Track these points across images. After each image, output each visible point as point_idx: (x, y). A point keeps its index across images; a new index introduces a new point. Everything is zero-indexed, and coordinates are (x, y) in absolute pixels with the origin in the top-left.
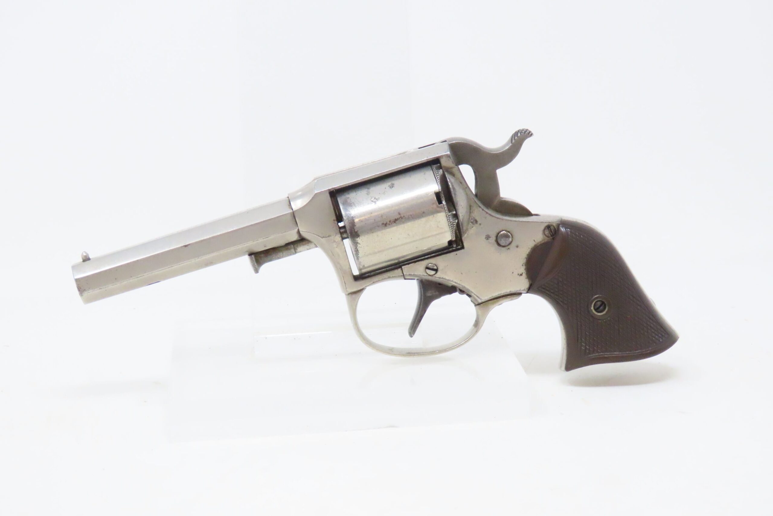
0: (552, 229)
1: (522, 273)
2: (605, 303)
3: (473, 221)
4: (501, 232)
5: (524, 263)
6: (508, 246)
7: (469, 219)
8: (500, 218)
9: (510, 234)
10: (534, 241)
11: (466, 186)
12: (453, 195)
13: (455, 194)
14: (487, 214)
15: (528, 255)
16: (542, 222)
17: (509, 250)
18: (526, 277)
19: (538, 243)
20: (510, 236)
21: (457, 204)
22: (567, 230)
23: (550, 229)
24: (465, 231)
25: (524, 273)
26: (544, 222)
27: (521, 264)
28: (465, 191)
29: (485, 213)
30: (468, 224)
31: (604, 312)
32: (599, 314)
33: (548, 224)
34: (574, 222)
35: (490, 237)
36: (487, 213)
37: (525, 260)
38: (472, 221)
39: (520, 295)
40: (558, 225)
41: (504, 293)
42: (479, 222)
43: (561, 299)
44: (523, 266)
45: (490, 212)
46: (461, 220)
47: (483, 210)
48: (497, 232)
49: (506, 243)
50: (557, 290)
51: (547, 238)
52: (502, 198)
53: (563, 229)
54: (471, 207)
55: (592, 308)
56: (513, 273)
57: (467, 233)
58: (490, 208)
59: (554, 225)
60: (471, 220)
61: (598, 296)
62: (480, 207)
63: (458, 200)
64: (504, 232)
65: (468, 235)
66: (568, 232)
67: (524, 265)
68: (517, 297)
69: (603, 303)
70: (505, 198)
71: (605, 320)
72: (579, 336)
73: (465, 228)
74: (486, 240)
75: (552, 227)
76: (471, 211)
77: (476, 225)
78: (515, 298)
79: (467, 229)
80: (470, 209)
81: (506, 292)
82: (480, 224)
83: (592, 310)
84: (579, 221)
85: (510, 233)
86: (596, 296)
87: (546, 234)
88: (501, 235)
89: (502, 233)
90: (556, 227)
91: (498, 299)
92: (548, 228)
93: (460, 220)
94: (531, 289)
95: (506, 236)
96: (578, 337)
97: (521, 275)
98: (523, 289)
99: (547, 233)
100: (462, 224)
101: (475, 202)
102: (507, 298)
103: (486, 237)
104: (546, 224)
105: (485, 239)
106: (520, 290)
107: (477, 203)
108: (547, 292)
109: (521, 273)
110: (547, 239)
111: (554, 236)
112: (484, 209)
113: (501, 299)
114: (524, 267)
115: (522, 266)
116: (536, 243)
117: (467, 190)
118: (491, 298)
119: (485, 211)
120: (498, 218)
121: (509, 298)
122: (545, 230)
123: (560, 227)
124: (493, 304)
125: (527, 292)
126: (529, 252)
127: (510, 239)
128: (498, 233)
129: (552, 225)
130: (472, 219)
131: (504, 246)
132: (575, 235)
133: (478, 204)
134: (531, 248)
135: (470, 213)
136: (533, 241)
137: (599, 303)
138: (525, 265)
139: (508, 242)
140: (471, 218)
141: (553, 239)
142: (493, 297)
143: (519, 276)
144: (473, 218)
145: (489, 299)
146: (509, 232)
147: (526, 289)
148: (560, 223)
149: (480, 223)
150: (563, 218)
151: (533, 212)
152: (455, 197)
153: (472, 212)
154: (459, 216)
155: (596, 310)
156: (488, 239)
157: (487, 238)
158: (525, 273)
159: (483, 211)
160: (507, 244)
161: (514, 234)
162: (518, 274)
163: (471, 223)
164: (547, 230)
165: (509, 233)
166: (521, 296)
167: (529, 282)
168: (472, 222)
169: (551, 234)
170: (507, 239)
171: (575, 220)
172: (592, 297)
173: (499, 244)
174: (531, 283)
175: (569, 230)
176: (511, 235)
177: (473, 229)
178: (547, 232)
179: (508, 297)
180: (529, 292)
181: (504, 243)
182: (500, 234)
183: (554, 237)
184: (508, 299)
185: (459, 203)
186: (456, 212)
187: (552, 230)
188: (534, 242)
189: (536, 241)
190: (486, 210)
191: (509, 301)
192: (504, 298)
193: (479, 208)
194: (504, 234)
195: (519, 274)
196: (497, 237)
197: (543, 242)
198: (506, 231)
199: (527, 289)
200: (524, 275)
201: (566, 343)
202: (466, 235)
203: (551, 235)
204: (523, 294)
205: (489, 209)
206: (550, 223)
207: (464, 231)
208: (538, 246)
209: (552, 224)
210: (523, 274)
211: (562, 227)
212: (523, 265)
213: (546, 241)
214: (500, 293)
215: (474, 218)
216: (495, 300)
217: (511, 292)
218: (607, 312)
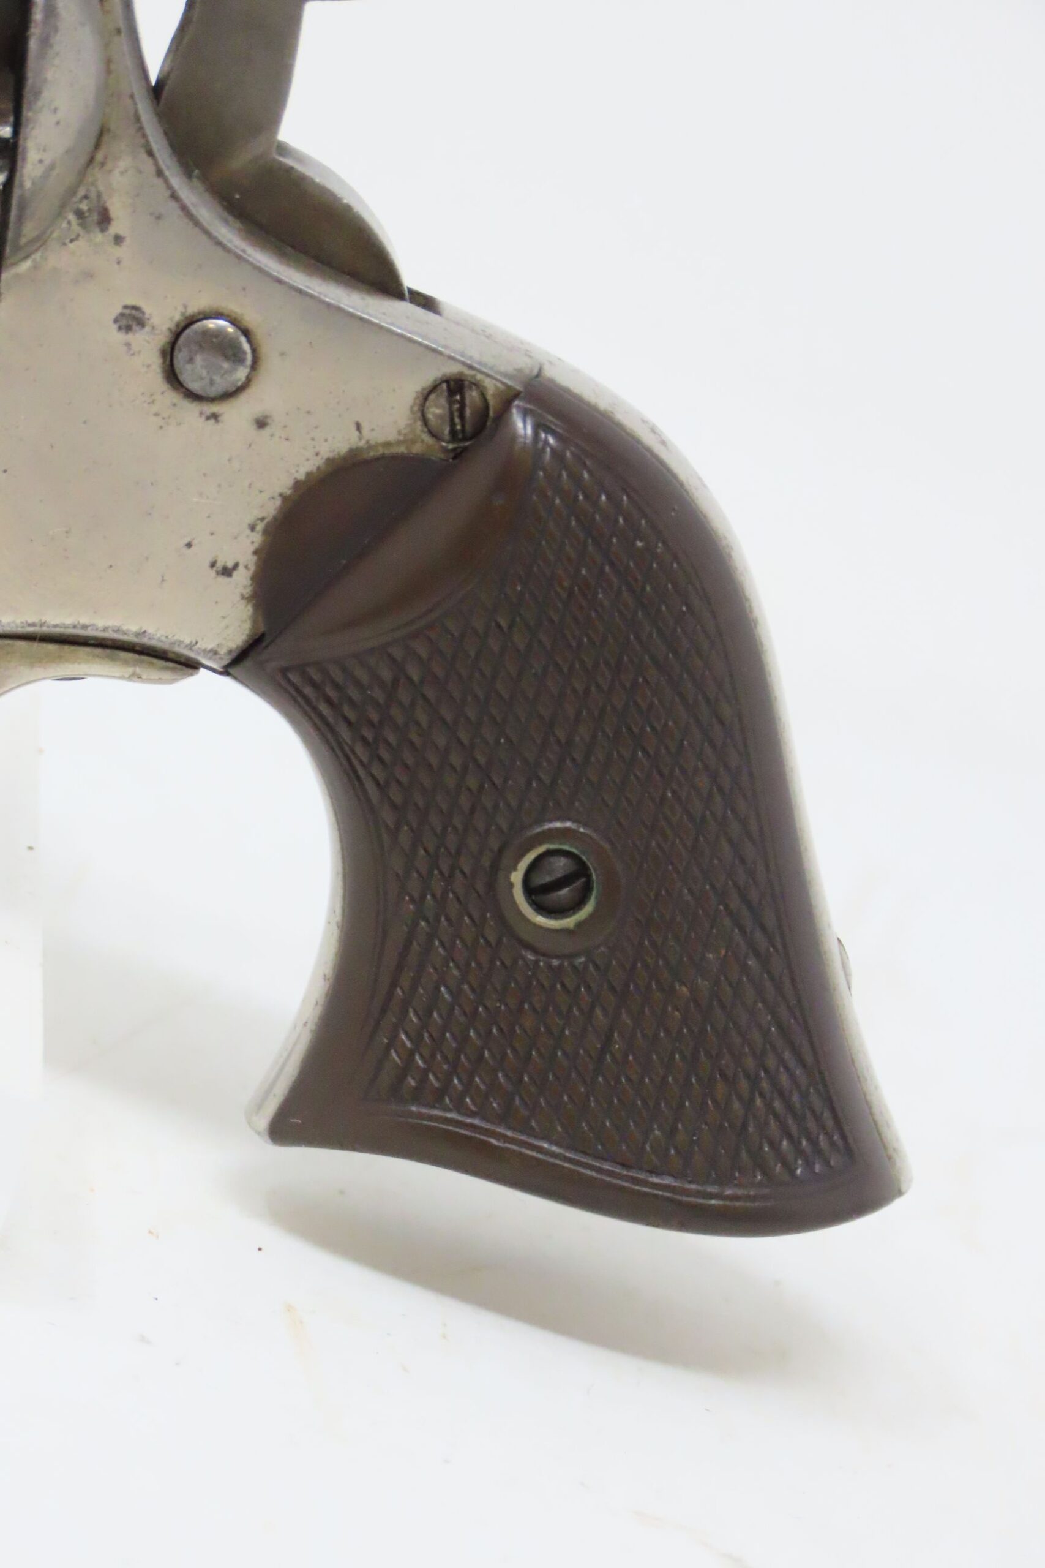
0: (468, 401)
1: (236, 566)
2: (594, 877)
3: (89, 210)
4: (207, 316)
5: (262, 519)
6: (212, 400)
7: (72, 191)
8: (229, 245)
9: (246, 347)
10: (358, 427)
11: (121, 24)
12: (33, 44)
13: (45, 42)
14: (173, 204)
15: (297, 484)
16: (434, 350)
17: (212, 421)
18: (248, 591)
19: (370, 447)
20: (245, 353)
21: (38, 94)
22: (543, 435)
23: (463, 398)
24: (31, 242)
25: (246, 567)
26: (440, 353)
27: (249, 519)
28: (107, 45)
29: (168, 193)
30: (60, 214)
31: (569, 922)
32: (541, 920)
33: (461, 373)
34: (595, 409)
35: (141, 323)
36: (174, 196)
37: (278, 502)
38: (84, 206)
39: (190, 671)
40: (508, 398)
41: (105, 629)
42: (113, 229)
43: (377, 770)
44: (254, 534)
45: (191, 195)
46: (28, 184)
47: (160, 173)
48: (192, 310)
49: (212, 382)
50: (375, 717)
51: (427, 438)
52: (283, 149)
53: (522, 427)
54: (106, 138)
55: (517, 877)
56: (189, 545)
57: (37, 256)
58: (204, 178)
59: (490, 386)
60: (81, 201)
61: (568, 824)
62: (150, 153)
63: (49, 75)
64: (222, 323)
65: (35, 267)
66: (543, 450)
67: (260, 527)
68: (167, 675)
69: (581, 871)
70: (301, 158)
71: (555, 962)
72: (399, 991)
73: (29, 230)
74: (120, 328)
75: (473, 395)
76: (99, 157)
77: (99, 237)
78: (155, 674)
79: (40, 241)
80: (97, 146)
81: (118, 630)
82: (118, 240)
83: (511, 885)
84: (620, 417)
85: (249, 341)
86: (558, 825)
87: (430, 416)
88: (206, 333)
89: (212, 324)
90: (492, 402)
91: (66, 648)
92: (451, 392)
93: (22, 186)
94: (248, 663)
95: (226, 349)
96: (390, 994)
97: (227, 572)
98: (210, 646)
99: (440, 417)
100: (22, 208)
101: (137, 119)
102: (113, 659)
103: (122, 315)
104: (452, 369)
105: (116, 321)
106: (190, 647)
107: (141, 129)
108: (323, 708)
109: (230, 565)
110: (423, 444)
111: (467, 444)
112: (167, 173)
113: (83, 651)
114: (257, 538)
115: (248, 532)
116: (362, 443)
117: (122, 43)
118: (30, 630)
119: (169, 186)
120: (219, 244)
121: (126, 662)
122: (432, 397)
123: (514, 411)
124: (35, 661)
125: (226, 671)
126: (309, 475)
127: (241, 374)
128: (190, 321)
129: (476, 385)
130: (86, 197)
131: (194, 396)
132: (576, 479)
133: (144, 136)
134: (328, 460)
135: (91, 160)
136: (353, 428)
137: (561, 866)
138: (266, 532)
139: (222, 384)
140: (82, 192)
141: (458, 454)
142: (45, 630)
143: (213, 573)
144: (93, 195)
145: (20, 630)
146: (246, 333)
147: (223, 651)
148: (519, 388)
149: (121, 233)
150: (549, 372)
151: (410, 279)
152: (42, 55)
153: (103, 164)
154: (24, 160)
155: (530, 890)
156: (128, 329)
157: (124, 322)
158: (252, 568)
159: (159, 182)
160: (213, 392)
161: (265, 350)
162: (213, 565)
163: (71, 217)
164: (443, 401)
165: (243, 340)
166: (192, 675)
167: (255, 622)
168: (80, 214)
169: (459, 427)
170: (226, 365)
171: (603, 405)
172: (539, 821)
173: (172, 377)
174: (262, 629)
175: (551, 440)
176: (254, 351)
177: (72, 246)
178: (437, 410)
179: (123, 655)
180: (231, 671)
181: (202, 379)
182: (199, 324)
183: (465, 449)
184: (116, 669)
185: (46, 95)
186: (16, 132)
187: (468, 412)
188: (357, 433)
189: (365, 431)
190: (177, 181)
191: (122, 678)
192: (99, 651)
193: (144, 156)
194: (219, 333)
195: (219, 565)
196: (177, 334)
197: (402, 449)
198: (234, 322)
199: (230, 652)
200: (242, 580)
201: (322, 1002)
202: (26, 265)
203: (453, 432)
204: (202, 670)
205: (196, 182)
206: (471, 367)
207: (23, 241)
208: (367, 462)
209: (479, 377)
210: (235, 574)
211: (525, 413)
212: (252, 528)
213: (417, 449)
214: (84, 620)
215: (99, 195)
216: (52, 647)
217: (145, 640)
218: (580, 925)
